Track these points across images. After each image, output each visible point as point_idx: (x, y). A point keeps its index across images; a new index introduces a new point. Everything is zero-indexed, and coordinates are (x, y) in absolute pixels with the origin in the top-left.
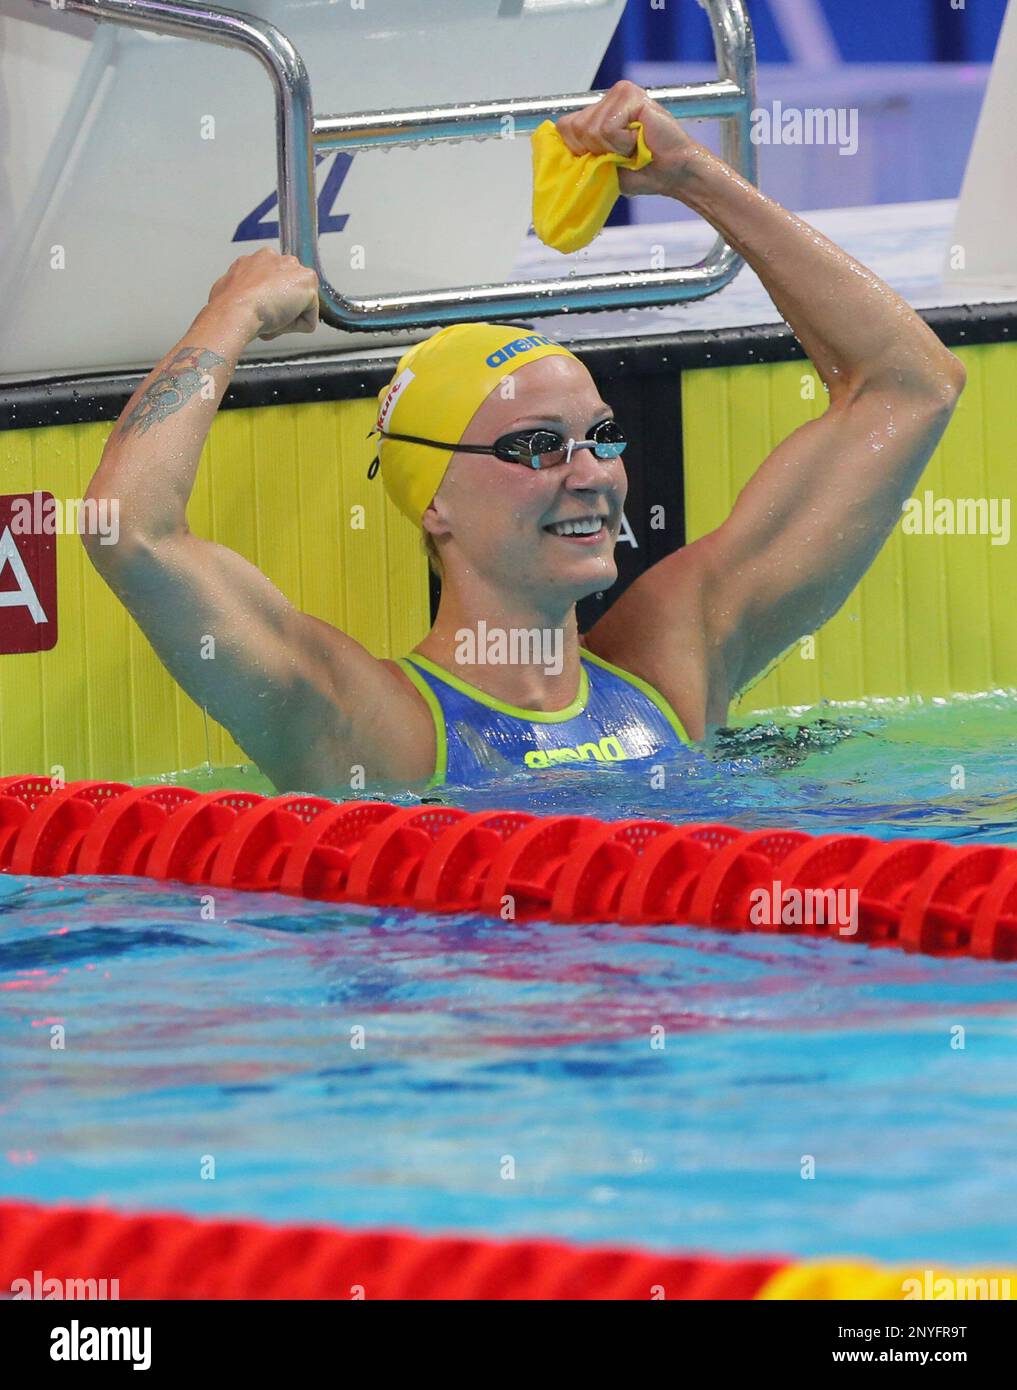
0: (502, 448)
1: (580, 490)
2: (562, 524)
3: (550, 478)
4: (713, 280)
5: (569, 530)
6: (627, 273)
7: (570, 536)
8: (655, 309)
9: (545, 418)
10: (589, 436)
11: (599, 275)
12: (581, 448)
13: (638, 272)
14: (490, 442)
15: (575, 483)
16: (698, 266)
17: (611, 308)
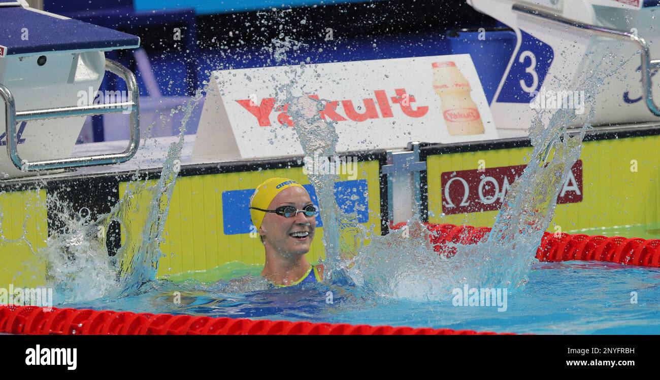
0: (277, 211)
1: (300, 224)
2: (294, 233)
3: (290, 220)
4: (127, 157)
5: (296, 235)
6: (103, 155)
7: (295, 237)
8: (111, 165)
9: (290, 203)
10: (304, 209)
11: (95, 156)
12: (300, 212)
13: (106, 155)
14: (275, 209)
15: (298, 222)
16: (123, 153)
17: (99, 165)
